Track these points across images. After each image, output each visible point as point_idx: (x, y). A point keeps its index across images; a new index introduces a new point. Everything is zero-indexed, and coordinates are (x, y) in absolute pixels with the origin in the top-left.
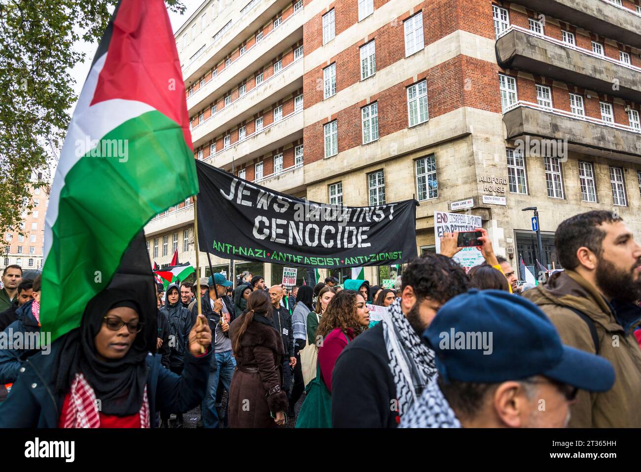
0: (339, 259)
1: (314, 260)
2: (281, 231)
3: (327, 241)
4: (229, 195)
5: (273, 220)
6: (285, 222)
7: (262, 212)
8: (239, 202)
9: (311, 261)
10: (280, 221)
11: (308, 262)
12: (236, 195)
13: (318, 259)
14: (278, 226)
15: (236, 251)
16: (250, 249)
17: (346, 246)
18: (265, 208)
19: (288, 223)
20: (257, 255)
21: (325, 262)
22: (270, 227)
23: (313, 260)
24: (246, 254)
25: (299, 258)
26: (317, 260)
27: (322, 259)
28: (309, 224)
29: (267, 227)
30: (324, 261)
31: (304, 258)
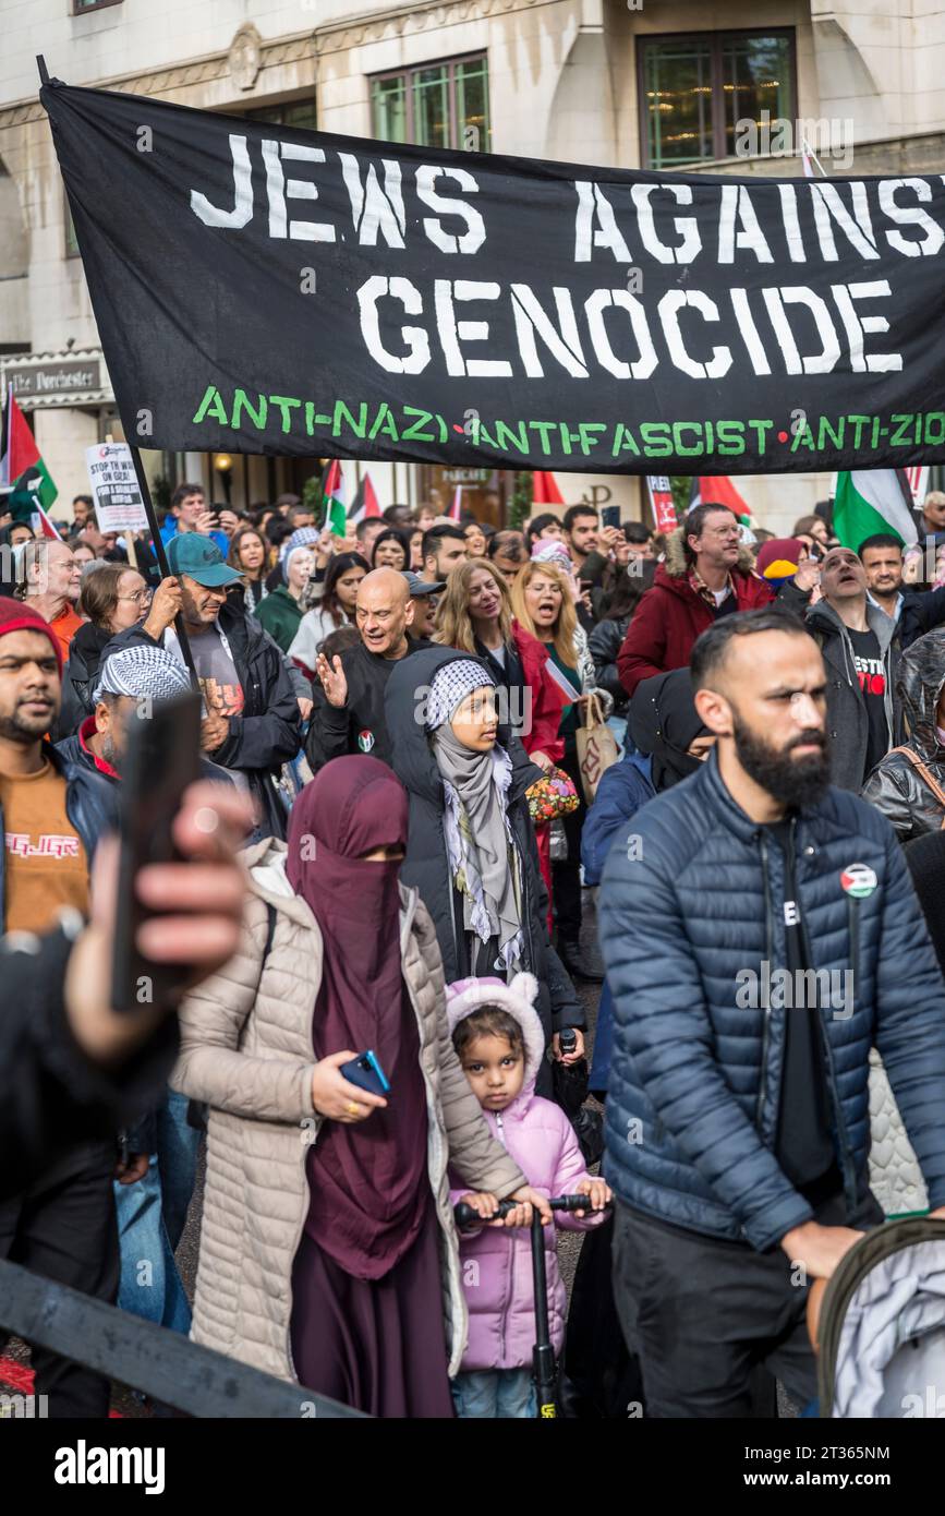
0: (769, 424)
1: (660, 434)
2: (478, 330)
3: (701, 354)
4: (229, 207)
5: (442, 287)
6: (490, 291)
7: (381, 260)
8: (277, 229)
9: (641, 443)
10: (469, 290)
11: (632, 446)
12: (261, 205)
13: (678, 427)
14: (464, 311)
15: (321, 419)
16: (384, 407)
17: (793, 366)
18: (396, 241)
19: (506, 293)
20: (409, 434)
21: (710, 440)
22: (427, 320)
23: (651, 434)
24: (360, 431)
25: (590, 434)
26: (670, 436)
27: (697, 427)
28: (597, 292)
29: (414, 321)
30: (703, 438)
31: (611, 431)
